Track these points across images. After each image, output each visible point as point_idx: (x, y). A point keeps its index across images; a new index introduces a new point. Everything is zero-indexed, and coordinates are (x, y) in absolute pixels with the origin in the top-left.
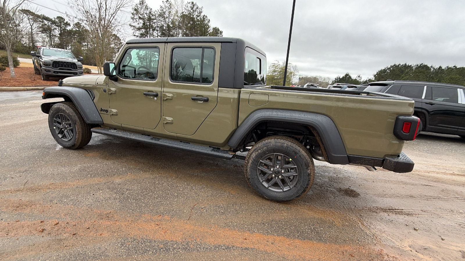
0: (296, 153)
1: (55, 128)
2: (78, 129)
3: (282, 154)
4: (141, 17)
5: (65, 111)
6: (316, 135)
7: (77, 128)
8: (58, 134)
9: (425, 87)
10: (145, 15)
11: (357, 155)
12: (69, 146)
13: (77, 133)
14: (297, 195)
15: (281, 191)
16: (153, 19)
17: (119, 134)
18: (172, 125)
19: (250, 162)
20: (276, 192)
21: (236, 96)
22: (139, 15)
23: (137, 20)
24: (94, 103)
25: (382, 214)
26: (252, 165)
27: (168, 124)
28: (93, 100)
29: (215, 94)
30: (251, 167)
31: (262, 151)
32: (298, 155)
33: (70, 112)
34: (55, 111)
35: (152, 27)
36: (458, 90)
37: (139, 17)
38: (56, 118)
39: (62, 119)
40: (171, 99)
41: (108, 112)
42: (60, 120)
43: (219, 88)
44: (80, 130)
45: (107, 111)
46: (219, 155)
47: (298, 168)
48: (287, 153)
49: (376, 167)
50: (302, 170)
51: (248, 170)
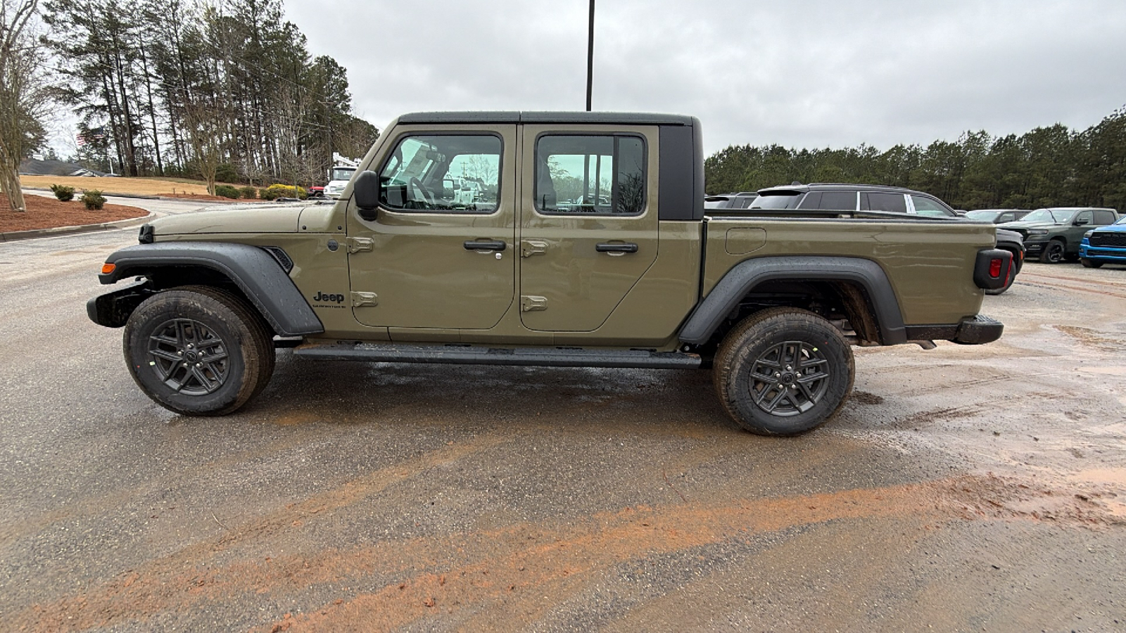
0: (827, 336)
1: (152, 363)
2: (249, 356)
3: (799, 342)
4: (83, 15)
5: (202, 311)
6: (855, 298)
7: (244, 354)
8: (167, 379)
9: (858, 193)
10: (97, 13)
11: (919, 325)
12: (212, 409)
13: (247, 366)
14: (828, 415)
15: (797, 412)
16: (125, 26)
17: (392, 351)
18: (545, 312)
19: (738, 366)
20: (786, 417)
21: (695, 236)
22: (74, 12)
23: (69, 25)
24: (293, 282)
25: (937, 421)
26: (741, 372)
27: (535, 312)
28: (288, 274)
29: (652, 235)
30: (740, 377)
31: (762, 341)
32: (831, 339)
33: (221, 313)
34: (161, 314)
35: (125, 48)
36: (905, 195)
37: (75, 17)
38: (158, 335)
39: (181, 337)
40: (541, 255)
41: (343, 300)
42: (175, 340)
43: (660, 222)
44: (255, 358)
45: (339, 298)
46: (673, 362)
47: (829, 365)
48: (808, 337)
49: (934, 341)
50: (837, 366)
51: (734, 382)
